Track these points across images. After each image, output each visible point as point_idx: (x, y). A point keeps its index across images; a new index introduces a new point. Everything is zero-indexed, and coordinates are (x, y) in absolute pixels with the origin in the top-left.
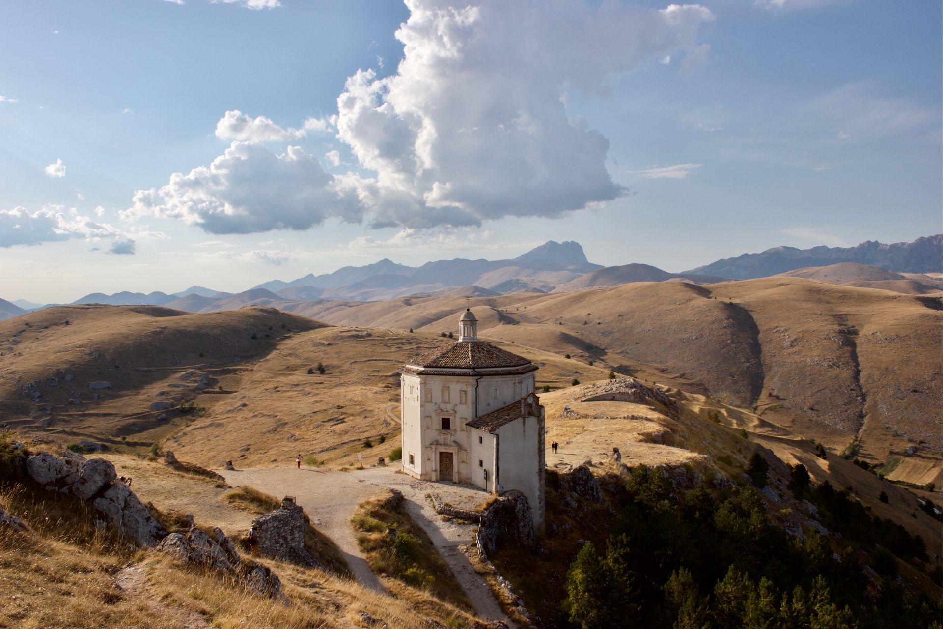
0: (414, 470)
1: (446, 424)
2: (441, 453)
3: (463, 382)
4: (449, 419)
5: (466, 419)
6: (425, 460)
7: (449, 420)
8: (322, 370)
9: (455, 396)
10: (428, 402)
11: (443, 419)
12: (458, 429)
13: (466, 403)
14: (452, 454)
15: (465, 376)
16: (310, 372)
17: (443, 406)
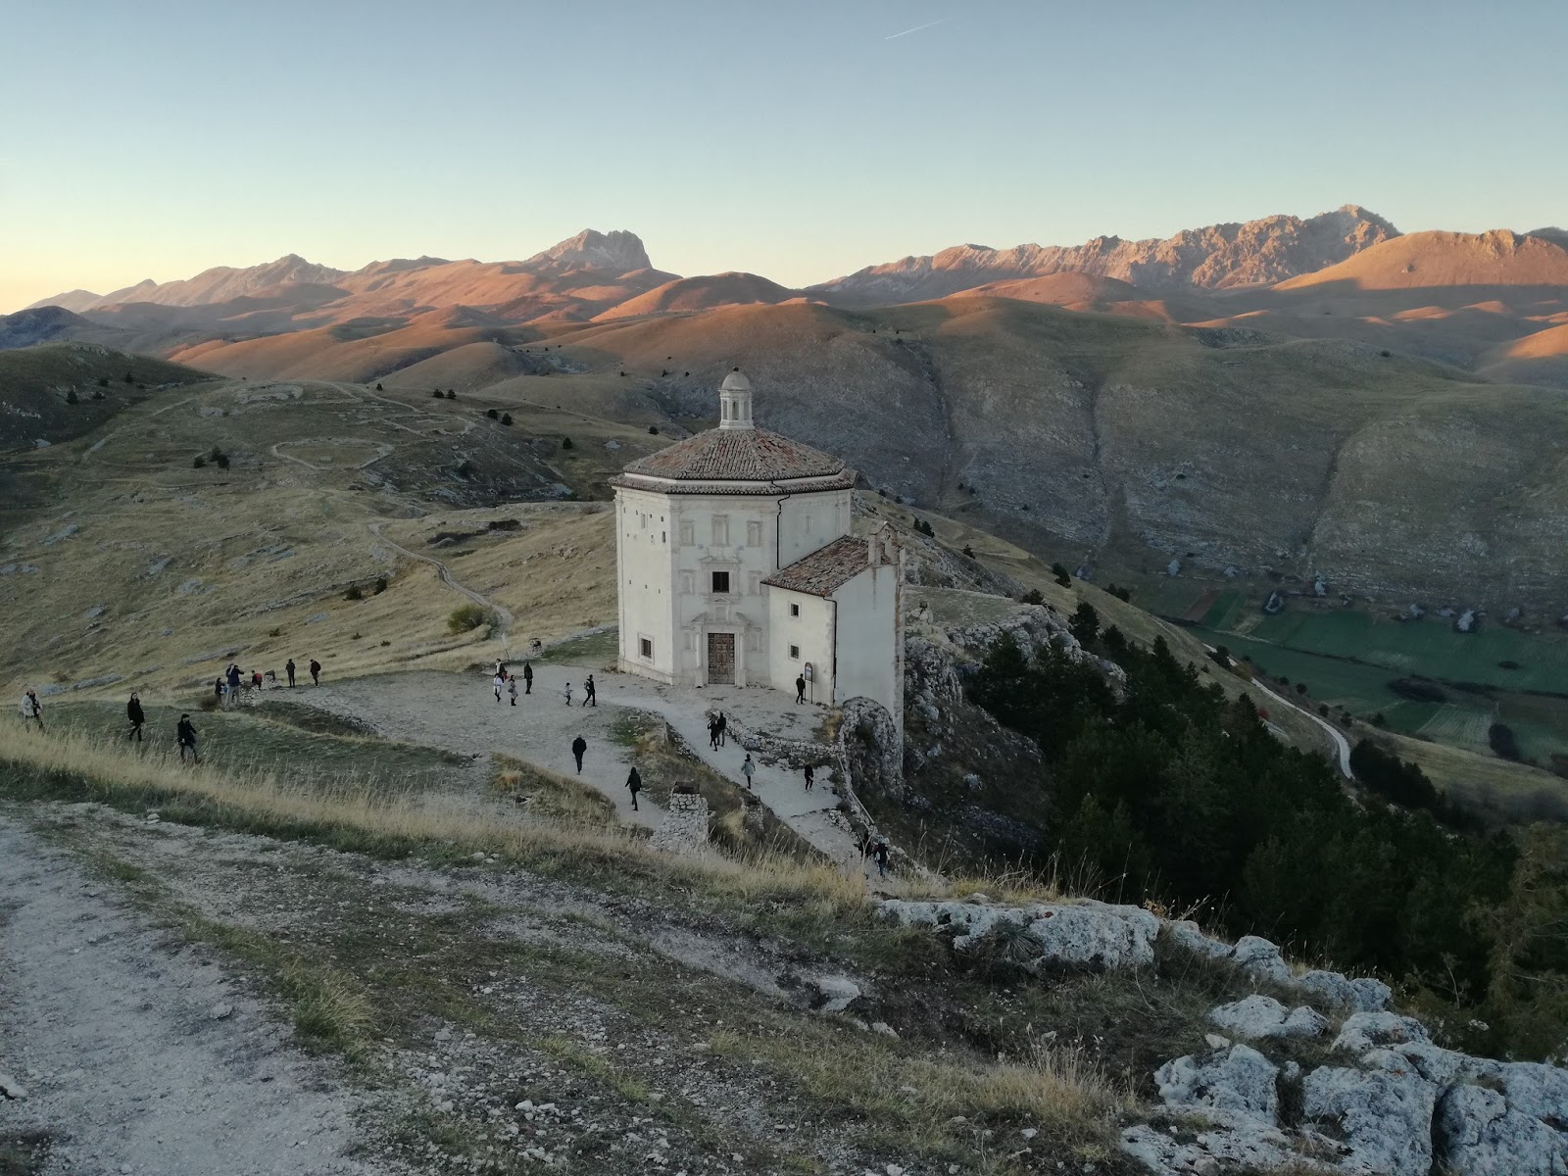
0: (651, 666)
1: (721, 582)
2: (711, 635)
3: (754, 507)
4: (727, 573)
5: (760, 573)
6: (681, 648)
7: (726, 575)
8: (222, 460)
9: (739, 532)
10: (685, 544)
11: (714, 574)
12: (745, 591)
13: (760, 545)
14: (732, 636)
15: (760, 494)
16: (199, 464)
17: (716, 552)
